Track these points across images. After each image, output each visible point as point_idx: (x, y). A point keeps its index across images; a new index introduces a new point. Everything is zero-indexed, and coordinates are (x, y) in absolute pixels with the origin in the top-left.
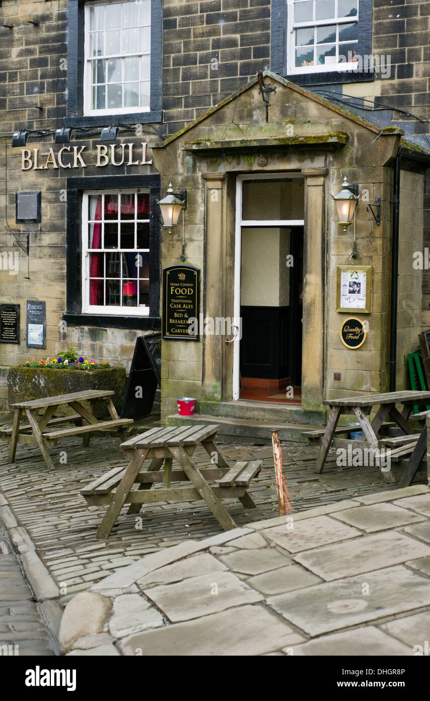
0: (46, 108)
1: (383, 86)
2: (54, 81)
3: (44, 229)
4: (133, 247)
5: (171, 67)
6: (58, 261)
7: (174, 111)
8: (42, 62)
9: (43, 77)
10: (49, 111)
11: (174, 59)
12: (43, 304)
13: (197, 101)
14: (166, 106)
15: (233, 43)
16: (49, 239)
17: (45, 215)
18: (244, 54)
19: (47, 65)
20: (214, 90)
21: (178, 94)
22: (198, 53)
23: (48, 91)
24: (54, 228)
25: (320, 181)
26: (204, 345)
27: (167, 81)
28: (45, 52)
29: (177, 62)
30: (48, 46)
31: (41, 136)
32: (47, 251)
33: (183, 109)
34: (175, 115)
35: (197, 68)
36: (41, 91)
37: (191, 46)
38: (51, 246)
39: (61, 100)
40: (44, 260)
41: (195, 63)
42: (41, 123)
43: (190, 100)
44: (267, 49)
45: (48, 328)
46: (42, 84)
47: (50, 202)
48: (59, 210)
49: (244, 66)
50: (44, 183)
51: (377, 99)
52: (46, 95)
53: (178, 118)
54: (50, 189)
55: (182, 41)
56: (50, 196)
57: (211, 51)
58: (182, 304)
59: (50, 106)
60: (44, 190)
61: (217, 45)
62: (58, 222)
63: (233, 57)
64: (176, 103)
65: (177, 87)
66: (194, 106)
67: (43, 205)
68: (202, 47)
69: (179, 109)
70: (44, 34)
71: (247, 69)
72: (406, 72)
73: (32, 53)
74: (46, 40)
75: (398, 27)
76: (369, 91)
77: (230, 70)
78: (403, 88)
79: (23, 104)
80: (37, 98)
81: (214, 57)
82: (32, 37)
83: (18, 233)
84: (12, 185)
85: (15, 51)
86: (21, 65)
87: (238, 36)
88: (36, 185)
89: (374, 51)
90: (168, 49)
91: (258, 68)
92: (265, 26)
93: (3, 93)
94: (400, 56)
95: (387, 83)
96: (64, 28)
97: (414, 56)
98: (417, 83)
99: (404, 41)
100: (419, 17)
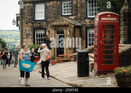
4: (42, 38)
5: (47, 13)
6: (32, 40)
7: (48, 19)
8: (29, 12)
10: (30, 19)
13: (51, 18)
14: (47, 19)
15: (55, 11)
16: (31, 36)
17: (30, 33)
18: (57, 12)
20: (53, 17)
24: (31, 35)
25: (66, 30)
26: (52, 50)
27: (47, 15)
31: (29, 22)
35: (51, 14)
38: (31, 37)
39: (32, 17)
40: (30, 39)
42: (29, 21)
44: (60, 11)
46: (29, 15)
50: (30, 29)
55: (49, 10)
56: (31, 31)
61: (53, 11)
62: (32, 34)
63: (55, 12)
64: (48, 18)
68: (51, 11)
70: (30, 8)
71: (57, 14)
72: (77, 15)
73: (28, 11)
74: (30, 9)
75: (76, 9)
76: (73, 17)
77: (55, 14)
78: (77, 17)
79: (27, 18)
80: (29, 17)
81: (53, 12)
82: (28, 9)
83: (26, 36)
84: (25, 29)
85: (26, 10)
86: (26, 12)
87: (56, 10)
88: (28, 29)
89: (73, 12)
90: (47, 11)
91: (59, 14)
92: (59, 9)
93: (24, 16)
94: (76, 13)
95: (75, 16)
96: (32, 8)
97: (78, 13)
98: (79, 16)
99: (77, 11)
100: (79, 8)
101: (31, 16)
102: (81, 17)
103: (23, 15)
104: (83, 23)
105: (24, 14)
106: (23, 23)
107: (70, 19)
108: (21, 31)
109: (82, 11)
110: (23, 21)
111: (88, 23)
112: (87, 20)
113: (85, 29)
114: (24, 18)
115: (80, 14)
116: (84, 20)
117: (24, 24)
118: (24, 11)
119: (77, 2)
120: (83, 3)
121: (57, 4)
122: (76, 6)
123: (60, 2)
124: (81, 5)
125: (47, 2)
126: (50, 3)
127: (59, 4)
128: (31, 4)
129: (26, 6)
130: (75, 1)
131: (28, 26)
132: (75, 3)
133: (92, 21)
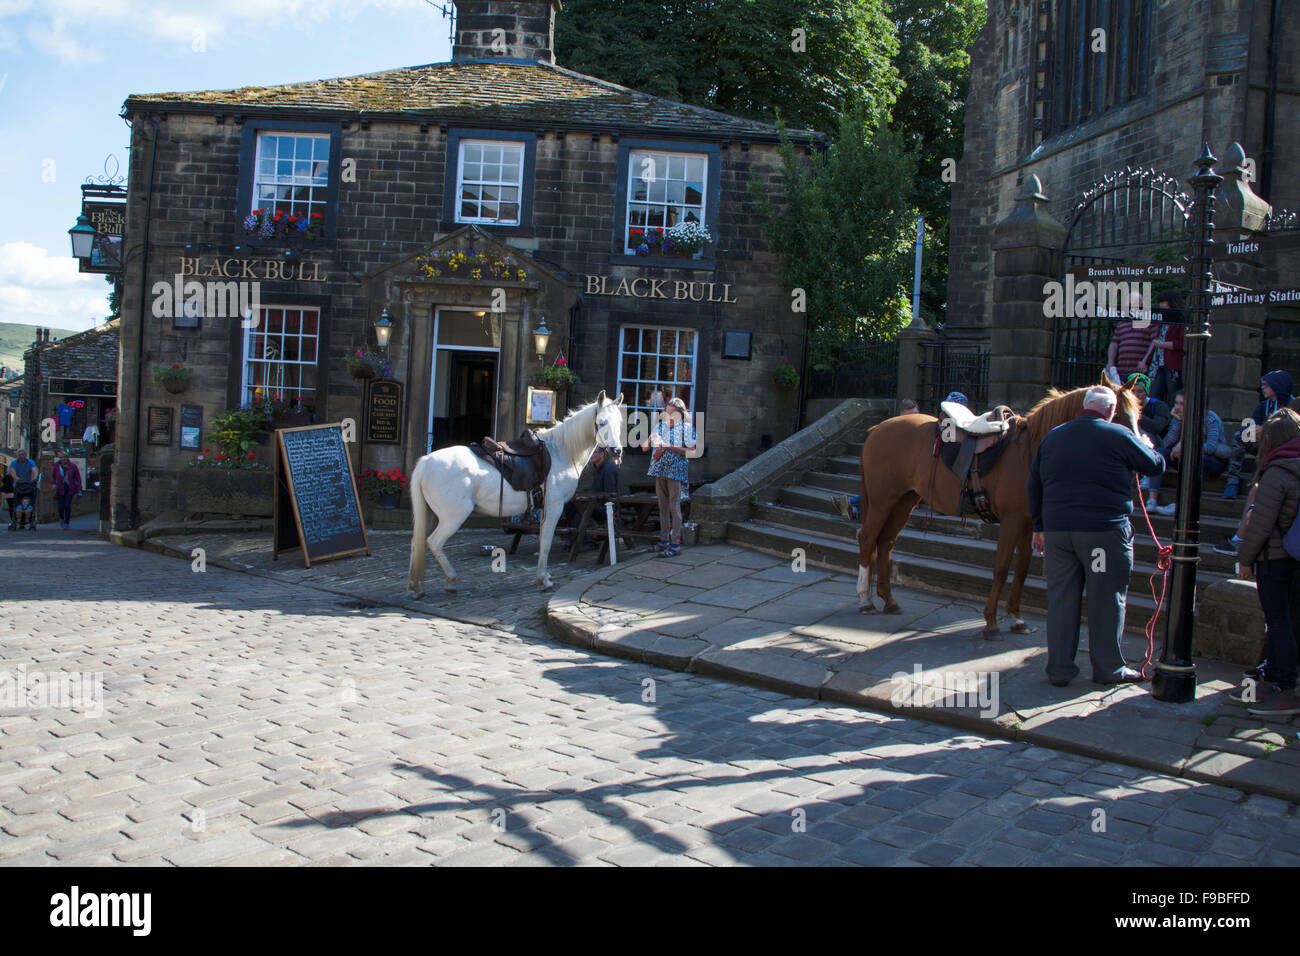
0: (213, 223)
1: (540, 243)
2: (223, 200)
3: (203, 337)
4: (297, 359)
5: (348, 202)
6: (218, 368)
7: (348, 240)
8: (210, 180)
9: (210, 193)
10: (215, 227)
11: (350, 195)
12: (200, 408)
13: (372, 234)
14: (339, 235)
15: (409, 189)
17: (207, 324)
18: (419, 200)
19: (216, 183)
20: (389, 227)
21: (353, 226)
22: (374, 193)
23: (215, 208)
24: (215, 337)
25: (517, 318)
26: (406, 448)
27: (342, 213)
28: (214, 171)
29: (353, 198)
30: (218, 166)
31: (206, 250)
32: (207, 358)
33: (357, 240)
34: (348, 244)
35: (373, 205)
36: (208, 206)
37: (368, 186)
38: (210, 354)
40: (203, 367)
41: (371, 201)
42: (206, 236)
43: (365, 233)
44: (440, 198)
45: (204, 431)
46: (209, 202)
48: (222, 320)
49: (417, 210)
51: (535, 251)
52: (213, 211)
53: (352, 246)
55: (359, 180)
57: (387, 193)
58: (385, 413)
59: (217, 222)
61: (393, 188)
62: (220, 331)
63: (409, 200)
64: (352, 234)
65: (352, 219)
66: (368, 238)
68: (380, 188)
70: (214, 154)
71: (420, 213)
72: (560, 233)
73: (200, 169)
74: (212, 160)
75: (555, 197)
76: (530, 244)
77: (405, 212)
78: (558, 246)
79: (187, 217)
80: (203, 213)
81: (390, 199)
82: (200, 154)
83: (174, 339)
85: (180, 166)
86: (186, 179)
87: (414, 184)
89: (535, 214)
90: (345, 185)
91: (431, 214)
92: (439, 179)
93: (164, 203)
94: (556, 221)
95: (544, 240)
96: (236, 151)
97: (567, 222)
98: (568, 243)
99: (559, 209)
100: (572, 192)
101: (221, 205)
102: (585, 246)
103: (158, 196)
104: (593, 288)
105: (164, 189)
108: (138, 304)
109: (592, 210)
110: (156, 235)
111: (631, 291)
112: (620, 271)
113: (604, 326)
114: (162, 214)
115: (581, 231)
116: (606, 270)
117: (165, 256)
118: (172, 168)
119: (563, 153)
120: (601, 166)
121: (426, 149)
122: (556, 175)
123: (444, 136)
124: (587, 177)
125: (354, 128)
126: (369, 136)
127: (440, 148)
128: (227, 127)
129: (189, 137)
130: (548, 146)
131: (197, 274)
132: (550, 156)
133: (654, 281)
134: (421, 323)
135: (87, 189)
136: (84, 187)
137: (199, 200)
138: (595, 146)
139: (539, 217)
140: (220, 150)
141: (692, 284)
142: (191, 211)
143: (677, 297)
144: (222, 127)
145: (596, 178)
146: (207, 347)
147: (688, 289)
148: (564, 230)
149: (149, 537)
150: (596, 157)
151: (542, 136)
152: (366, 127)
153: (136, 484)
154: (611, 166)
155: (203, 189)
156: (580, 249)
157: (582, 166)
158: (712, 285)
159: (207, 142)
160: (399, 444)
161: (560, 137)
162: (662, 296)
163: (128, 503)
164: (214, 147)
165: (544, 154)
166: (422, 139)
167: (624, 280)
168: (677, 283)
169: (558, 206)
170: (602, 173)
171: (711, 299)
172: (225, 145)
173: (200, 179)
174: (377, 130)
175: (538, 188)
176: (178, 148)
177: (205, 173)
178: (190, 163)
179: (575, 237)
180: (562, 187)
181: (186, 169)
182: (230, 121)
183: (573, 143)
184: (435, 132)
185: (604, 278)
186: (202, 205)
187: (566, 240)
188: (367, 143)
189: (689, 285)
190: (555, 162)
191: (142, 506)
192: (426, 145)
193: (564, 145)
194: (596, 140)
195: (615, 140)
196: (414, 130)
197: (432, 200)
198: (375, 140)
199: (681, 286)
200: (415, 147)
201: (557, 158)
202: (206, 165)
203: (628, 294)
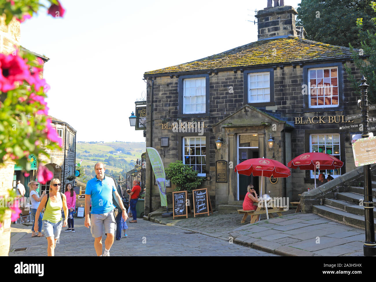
1: (278, 107)
2: (174, 103)
3: (170, 149)
4: (200, 155)
5: (212, 100)
6: (175, 159)
7: (213, 113)
8: (170, 97)
9: (170, 101)
11: (213, 97)
13: (221, 110)
14: (211, 111)
17: (171, 145)
18: (235, 97)
20: (226, 107)
21: (215, 108)
22: (221, 96)
23: (172, 106)
24: (174, 149)
25: (263, 136)
26: (229, 184)
27: (211, 104)
28: (171, 94)
30: (172, 92)
32: (171, 156)
33: (216, 112)
34: (214, 114)
35: (221, 100)
37: (219, 94)
38: (172, 155)
39: (176, 109)
40: (170, 159)
41: (220, 99)
42: (169, 116)
43: (219, 110)
44: (242, 95)
46: (170, 104)
47: (172, 141)
48: (175, 143)
49: (235, 100)
50: (170, 135)
51: (276, 111)
52: (171, 107)
53: (215, 115)
54: (172, 136)
55: (216, 92)
56: (173, 139)
57: (225, 95)
59: (172, 111)
60: (170, 137)
61: (227, 94)
62: (175, 147)
63: (232, 97)
64: (214, 111)
65: (214, 106)
67: (170, 141)
68: (222, 94)
69: (215, 112)
70: (170, 88)
71: (236, 101)
72: (285, 103)
73: (165, 94)
74: (171, 90)
75: (282, 90)
76: (274, 108)
77: (231, 101)
78: (284, 108)
79: (163, 110)
80: (168, 108)
81: (226, 97)
82: (166, 89)
83: (161, 150)
84: (159, 135)
85: (160, 93)
86: (163, 98)
88: (167, 135)
89: (275, 97)
90: (211, 94)
91: (241, 101)
92: (242, 89)
93: (156, 106)
94: (283, 99)
95: (279, 106)
96: (177, 87)
97: (287, 99)
98: (288, 106)
99: (284, 94)
100: (288, 88)
101: (174, 105)
102: (294, 107)
103: (154, 104)
104: (298, 122)
105: (156, 101)
106: (155, 122)
107: (267, 111)
108: (150, 140)
110: (155, 116)
111: (312, 121)
112: (307, 115)
113: (303, 135)
114: (156, 110)
115: (292, 101)
116: (302, 115)
117: (157, 123)
118: (158, 94)
119: (283, 74)
120: (297, 77)
121: (237, 79)
122: (282, 82)
123: (243, 73)
124: (293, 82)
125: (213, 74)
126: (218, 77)
127: (241, 78)
128: (174, 79)
129: (163, 84)
130: (278, 72)
131: (167, 128)
132: (279, 76)
133: (320, 117)
134: (232, 140)
135: (137, 103)
136: (136, 103)
137: (167, 104)
138: (295, 69)
139: (276, 98)
140: (172, 87)
141: (335, 117)
142: (164, 108)
143: (330, 122)
144: (172, 79)
145: (296, 81)
146: (171, 152)
147: (334, 119)
148: (286, 102)
149: (151, 217)
150: (296, 74)
151: (275, 69)
152: (217, 74)
153: (151, 200)
154: (301, 76)
155: (168, 100)
156: (292, 108)
157: (291, 78)
158: (343, 116)
159: (168, 85)
160: (227, 182)
161: (282, 68)
162: (324, 122)
163: (149, 206)
164: (170, 86)
165: (276, 75)
166: (235, 75)
167: (309, 118)
168: (329, 117)
169: (283, 93)
170: (298, 79)
171: (343, 122)
172: (174, 85)
173: (167, 97)
174: (220, 74)
175: (275, 88)
176: (159, 88)
177: (168, 95)
178: (164, 92)
179: (290, 104)
180: (284, 86)
181: (162, 94)
182: (175, 77)
183: (287, 69)
184: (239, 72)
185: (301, 118)
186: (168, 105)
187: (287, 105)
188: (217, 79)
189: (334, 117)
190: (281, 77)
191: (153, 207)
192: (237, 77)
193: (283, 71)
194: (295, 67)
195: (301, 67)
196: (233, 72)
197: (240, 96)
198: (220, 78)
199: (331, 118)
200: (233, 78)
201: (281, 76)
202: (168, 92)
203: (311, 123)
